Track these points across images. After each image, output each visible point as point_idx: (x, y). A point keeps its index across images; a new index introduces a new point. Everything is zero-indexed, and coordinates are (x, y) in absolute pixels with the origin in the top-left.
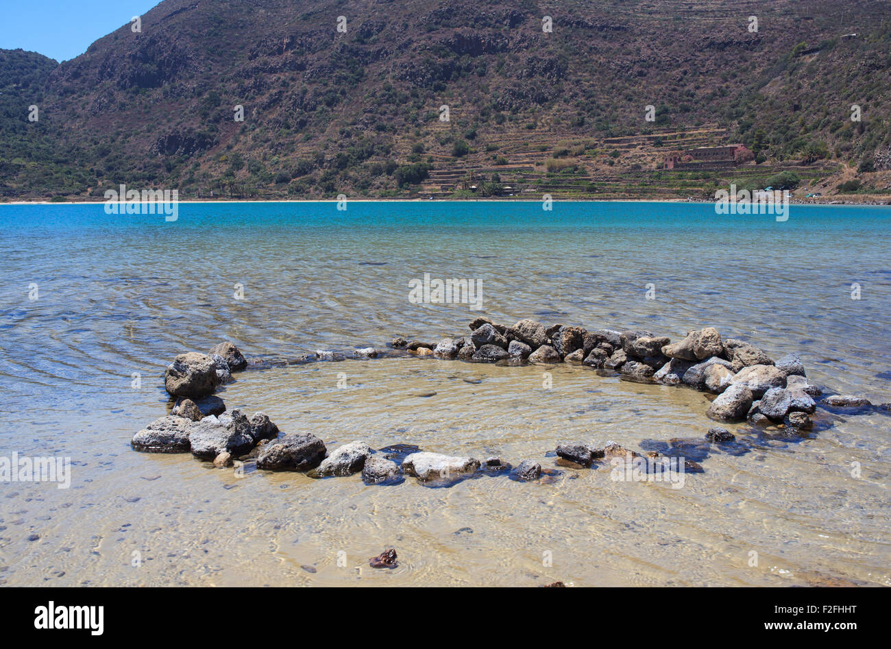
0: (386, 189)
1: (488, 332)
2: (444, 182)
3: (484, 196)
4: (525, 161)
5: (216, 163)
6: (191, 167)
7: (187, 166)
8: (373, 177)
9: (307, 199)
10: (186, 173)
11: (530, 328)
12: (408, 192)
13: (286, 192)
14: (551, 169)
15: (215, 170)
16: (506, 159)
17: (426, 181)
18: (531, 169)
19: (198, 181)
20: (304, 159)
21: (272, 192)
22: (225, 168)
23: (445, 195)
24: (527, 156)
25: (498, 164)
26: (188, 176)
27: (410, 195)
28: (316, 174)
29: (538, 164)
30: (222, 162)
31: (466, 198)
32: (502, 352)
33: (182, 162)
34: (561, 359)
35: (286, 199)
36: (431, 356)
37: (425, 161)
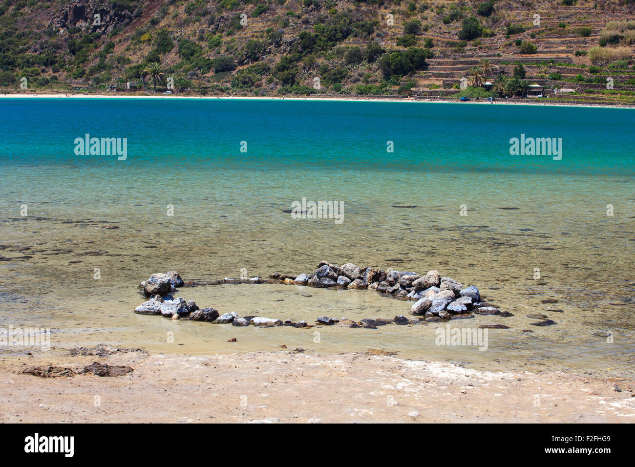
0: (367, 82)
1: (325, 270)
2: (447, 76)
3: (502, 96)
4: (560, 48)
5: (136, 44)
6: (102, 48)
7: (96, 47)
8: (350, 66)
9: (257, 95)
10: (96, 57)
11: (350, 269)
12: (397, 88)
13: (229, 85)
14: (595, 61)
15: (134, 53)
16: (535, 46)
17: (422, 73)
18: (569, 61)
19: (112, 67)
20: (255, 39)
21: (210, 85)
22: (147, 50)
23: (448, 93)
24: (563, 43)
25: (523, 52)
26: (98, 61)
27: (400, 92)
28: (271, 61)
29: (578, 54)
30: (144, 41)
31: (477, 99)
32: (332, 282)
33: (91, 42)
34: (366, 287)
35: (229, 94)
36: (292, 284)
37: (421, 45)
